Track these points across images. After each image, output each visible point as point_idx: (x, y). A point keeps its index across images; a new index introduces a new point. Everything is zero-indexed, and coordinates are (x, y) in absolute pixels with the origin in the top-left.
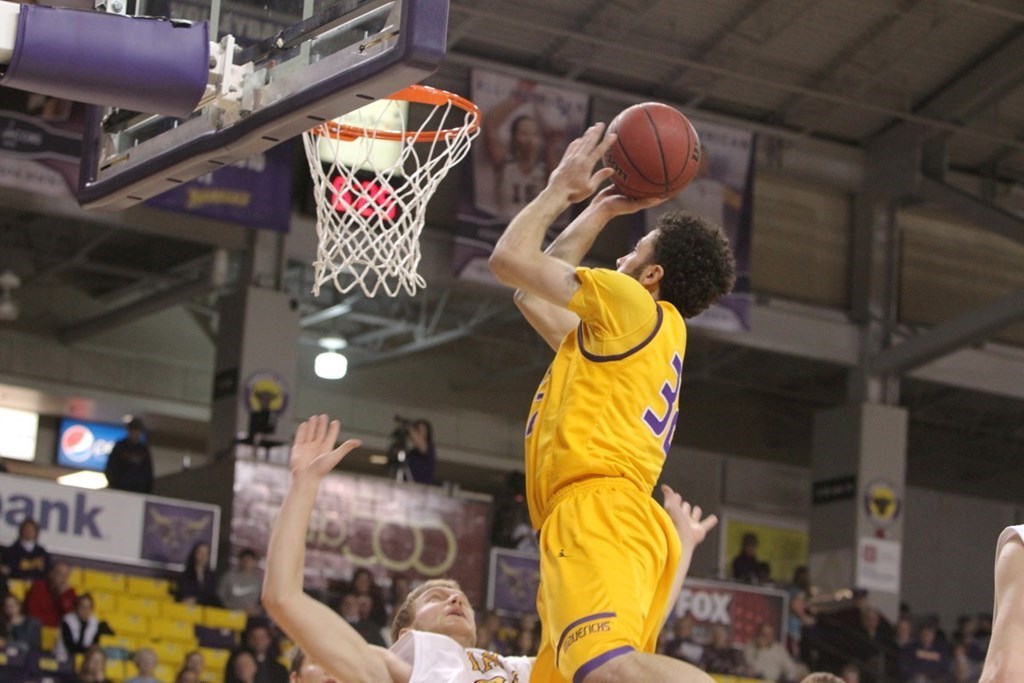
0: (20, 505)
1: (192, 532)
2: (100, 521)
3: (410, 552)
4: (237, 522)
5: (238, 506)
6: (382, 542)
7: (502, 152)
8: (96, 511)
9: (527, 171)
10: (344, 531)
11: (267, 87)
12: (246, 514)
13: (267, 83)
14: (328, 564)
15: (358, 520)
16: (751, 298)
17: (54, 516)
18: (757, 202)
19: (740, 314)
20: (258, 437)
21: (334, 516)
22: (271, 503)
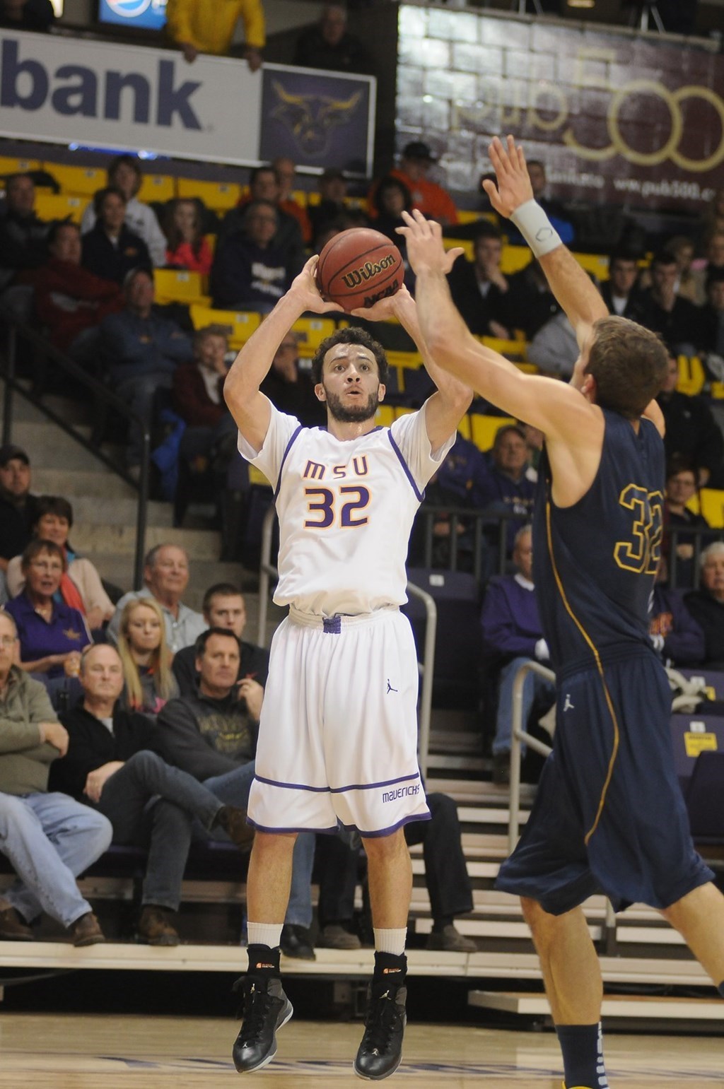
0: (76, 81)
1: (336, 115)
2: (195, 101)
3: (665, 138)
4: (404, 101)
6: (621, 122)
8: (190, 87)
10: (563, 108)
17: (127, 96)
21: (548, 88)
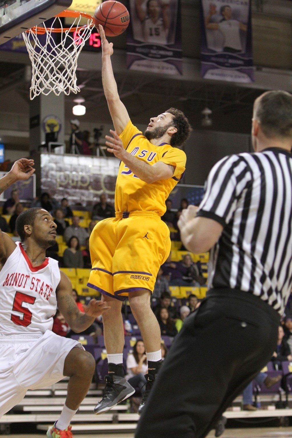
1: (25, 185)
4: (43, 180)
5: (43, 173)
6: (105, 183)
7: (143, 15)
9: (155, 22)
10: (88, 180)
11: (4, 16)
12: (47, 176)
13: (4, 14)
14: (83, 194)
15: (94, 174)
16: (254, 68)
18: (253, 27)
19: (250, 75)
20: (50, 144)
21: (84, 174)
22: (57, 171)
